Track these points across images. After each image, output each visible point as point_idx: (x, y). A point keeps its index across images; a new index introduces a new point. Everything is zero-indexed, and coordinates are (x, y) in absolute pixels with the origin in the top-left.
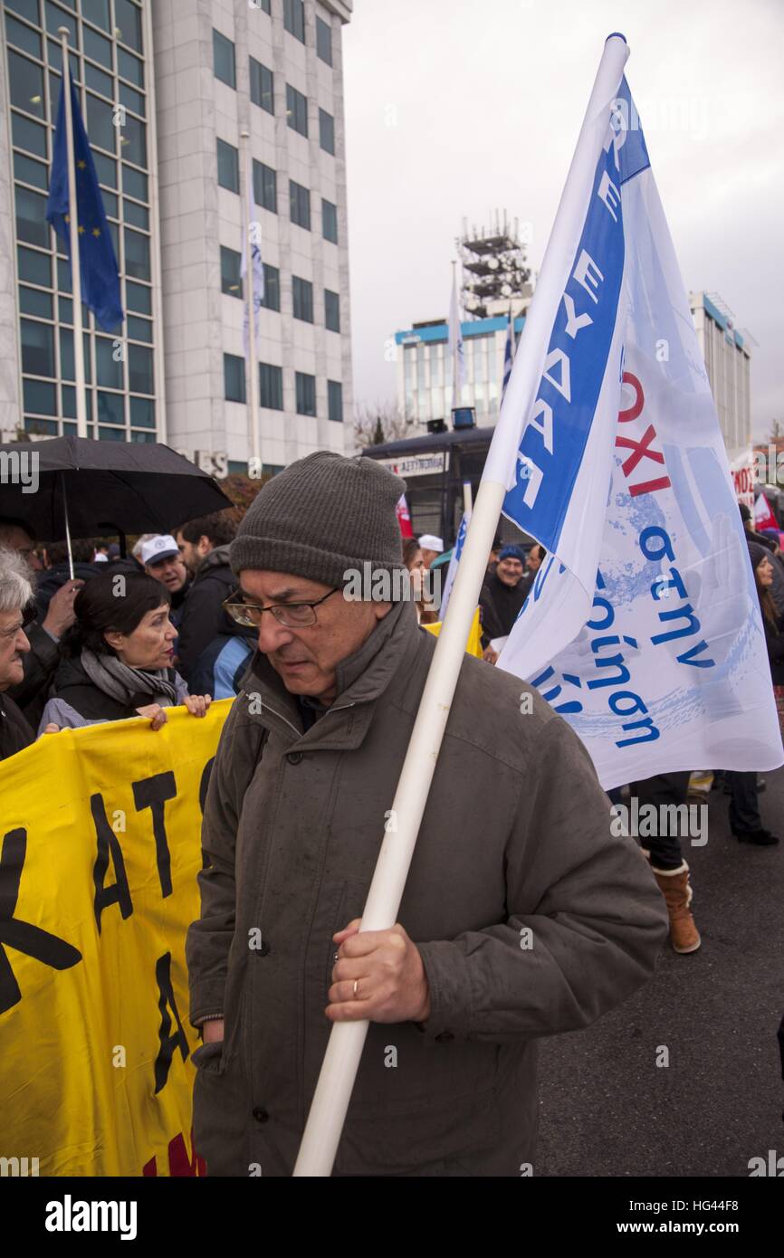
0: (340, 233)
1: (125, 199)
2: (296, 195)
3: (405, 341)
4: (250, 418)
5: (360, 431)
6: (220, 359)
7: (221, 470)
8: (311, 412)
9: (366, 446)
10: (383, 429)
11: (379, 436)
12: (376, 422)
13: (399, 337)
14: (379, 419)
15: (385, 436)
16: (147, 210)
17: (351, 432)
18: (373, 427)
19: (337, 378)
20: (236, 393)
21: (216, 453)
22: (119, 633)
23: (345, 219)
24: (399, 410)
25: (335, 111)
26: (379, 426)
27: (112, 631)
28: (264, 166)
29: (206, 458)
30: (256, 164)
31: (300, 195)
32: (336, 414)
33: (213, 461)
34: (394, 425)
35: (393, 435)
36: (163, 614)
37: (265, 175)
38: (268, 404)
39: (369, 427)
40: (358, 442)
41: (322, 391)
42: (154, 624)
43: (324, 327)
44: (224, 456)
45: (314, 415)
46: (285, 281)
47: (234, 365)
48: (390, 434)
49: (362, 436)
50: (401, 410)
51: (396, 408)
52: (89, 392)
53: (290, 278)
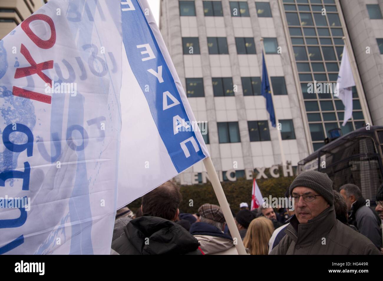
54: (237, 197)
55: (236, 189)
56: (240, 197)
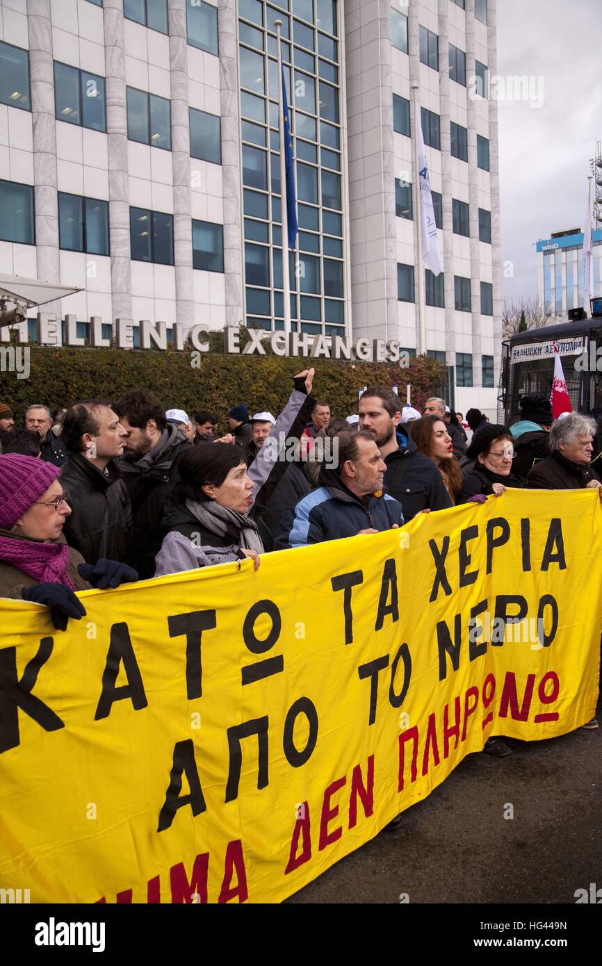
0: (491, 162)
1: (321, 147)
2: (456, 134)
3: (545, 248)
4: (418, 313)
5: (507, 323)
6: (395, 267)
7: (394, 355)
8: (467, 309)
9: (511, 335)
10: (526, 321)
11: (523, 326)
12: (520, 315)
13: (540, 245)
14: (523, 313)
15: (528, 326)
16: (339, 154)
17: (500, 323)
18: (518, 320)
19: (488, 280)
20: (407, 295)
21: (390, 341)
22: (212, 486)
23: (496, 151)
24: (540, 305)
25: (489, 62)
26: (523, 318)
27: (208, 484)
28: (430, 112)
29: (382, 346)
30: (425, 112)
31: (459, 133)
32: (487, 310)
33: (388, 348)
34: (535, 316)
35: (534, 325)
36: (243, 471)
37: (431, 120)
38: (432, 303)
39: (514, 320)
40: (505, 332)
41: (476, 291)
42: (237, 477)
43: (478, 239)
44: (396, 344)
45: (470, 311)
46: (447, 204)
47: (406, 271)
48: (531, 325)
49: (508, 327)
50: (541, 305)
51: (537, 303)
52: (293, 296)
53: (451, 201)
54: (217, 388)
55: (214, 371)
56: (223, 390)
